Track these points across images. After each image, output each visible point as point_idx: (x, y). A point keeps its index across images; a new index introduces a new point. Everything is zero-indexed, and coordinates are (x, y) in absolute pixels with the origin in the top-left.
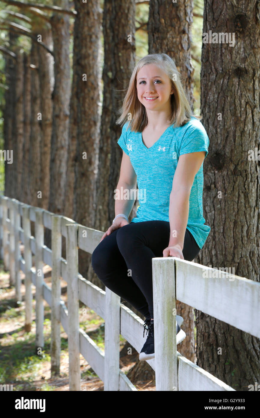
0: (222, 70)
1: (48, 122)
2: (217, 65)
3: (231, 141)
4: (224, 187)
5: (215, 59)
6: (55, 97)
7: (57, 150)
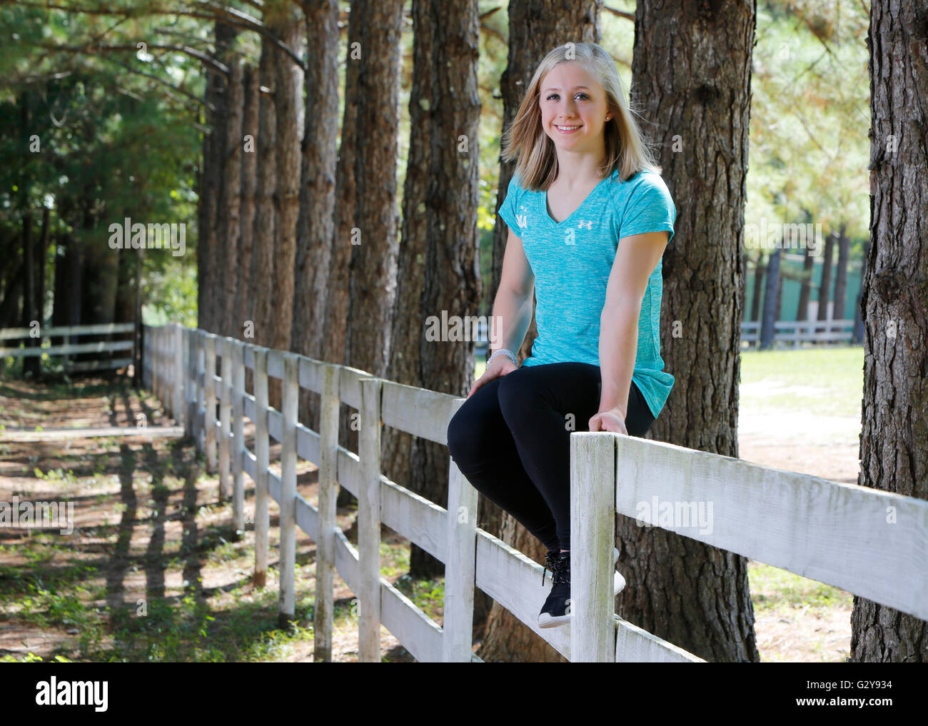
0: (673, 90)
1: (291, 195)
2: (663, 79)
3: (686, 224)
4: (672, 313)
5: (659, 69)
6: (308, 146)
7: (308, 248)
